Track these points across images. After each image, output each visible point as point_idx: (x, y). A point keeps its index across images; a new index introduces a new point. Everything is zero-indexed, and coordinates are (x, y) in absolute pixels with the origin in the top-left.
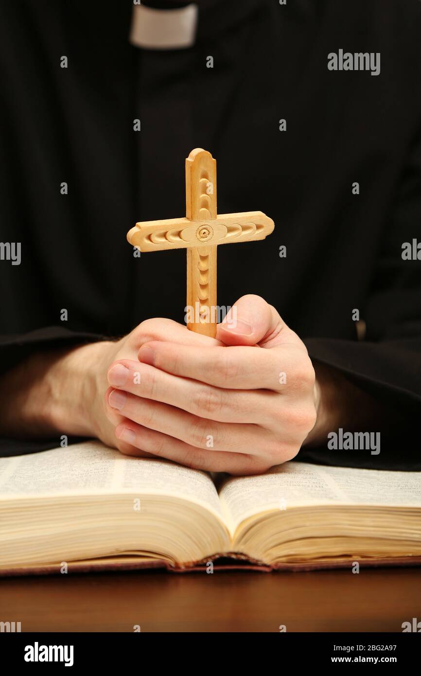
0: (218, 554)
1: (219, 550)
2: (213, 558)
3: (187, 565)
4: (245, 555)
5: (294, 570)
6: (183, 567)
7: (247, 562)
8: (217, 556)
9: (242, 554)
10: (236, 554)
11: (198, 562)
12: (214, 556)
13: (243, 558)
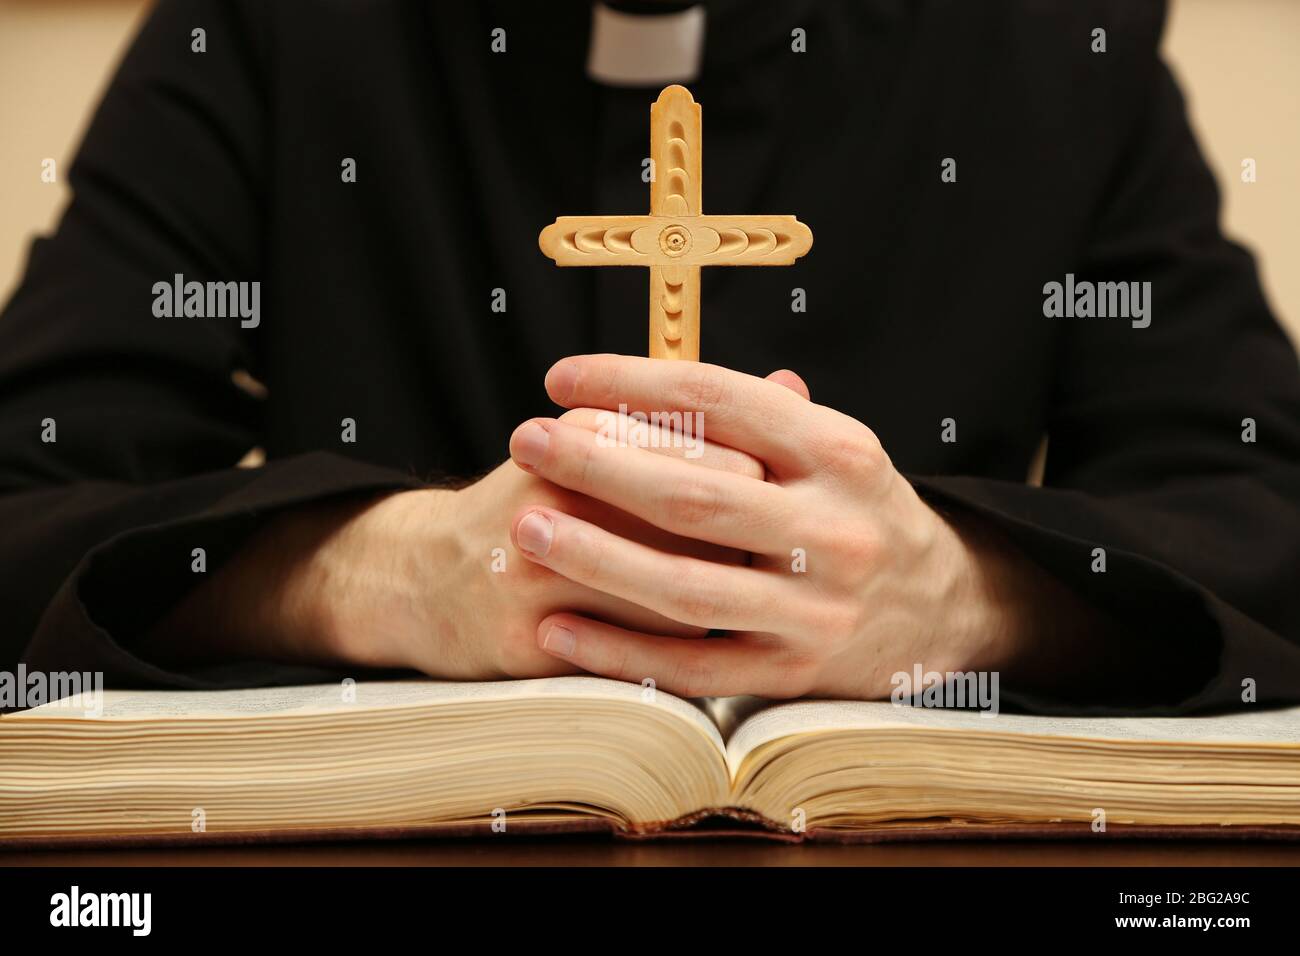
0: (706, 810)
1: (709, 804)
2: (697, 817)
3: (649, 827)
4: (755, 813)
5: (844, 841)
6: (642, 833)
7: (759, 826)
8: (705, 814)
9: (749, 811)
10: (739, 810)
11: (669, 822)
12: (699, 812)
13: (752, 818)
